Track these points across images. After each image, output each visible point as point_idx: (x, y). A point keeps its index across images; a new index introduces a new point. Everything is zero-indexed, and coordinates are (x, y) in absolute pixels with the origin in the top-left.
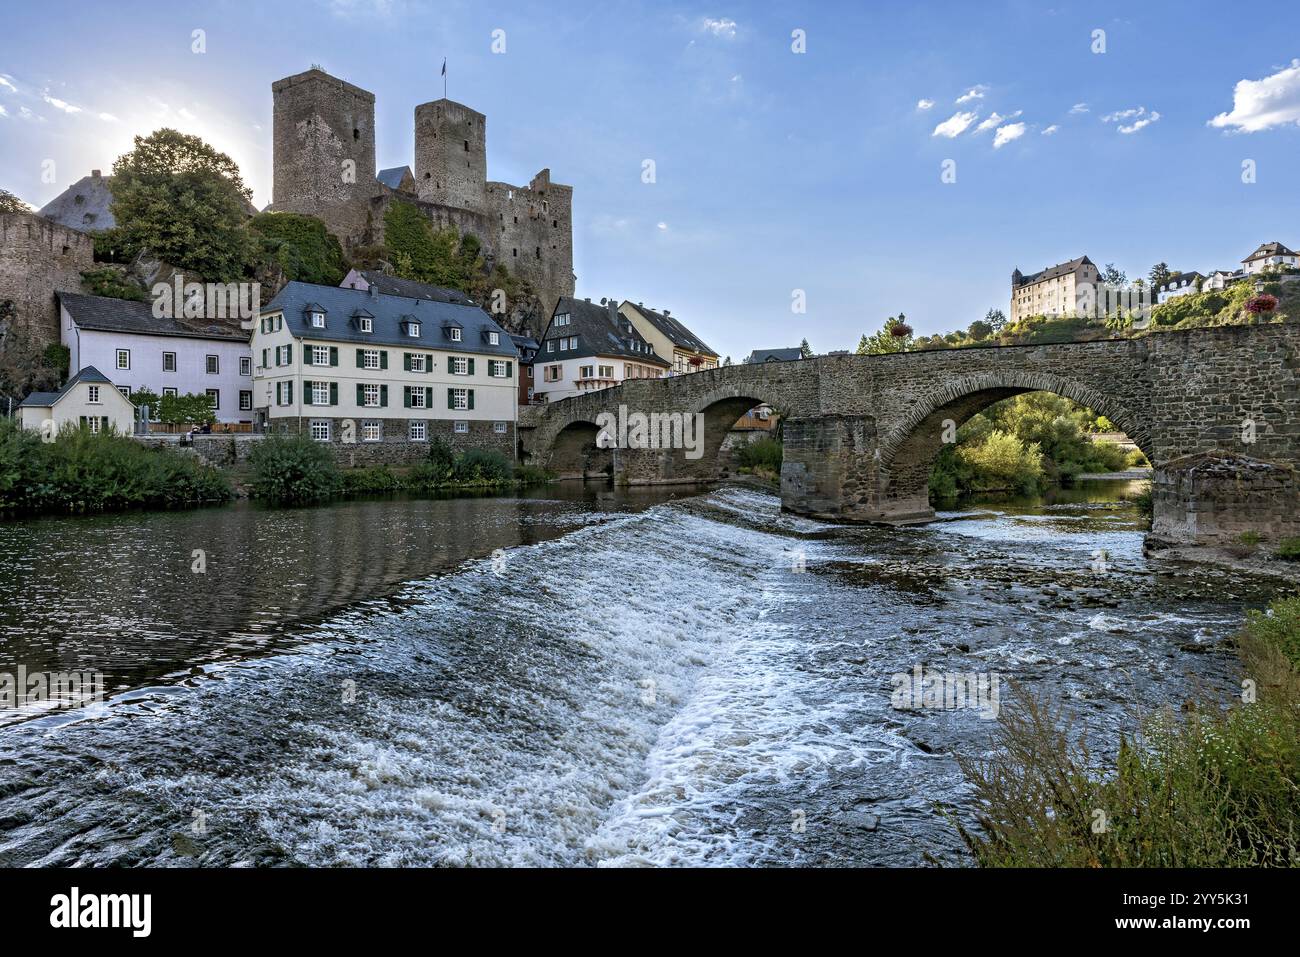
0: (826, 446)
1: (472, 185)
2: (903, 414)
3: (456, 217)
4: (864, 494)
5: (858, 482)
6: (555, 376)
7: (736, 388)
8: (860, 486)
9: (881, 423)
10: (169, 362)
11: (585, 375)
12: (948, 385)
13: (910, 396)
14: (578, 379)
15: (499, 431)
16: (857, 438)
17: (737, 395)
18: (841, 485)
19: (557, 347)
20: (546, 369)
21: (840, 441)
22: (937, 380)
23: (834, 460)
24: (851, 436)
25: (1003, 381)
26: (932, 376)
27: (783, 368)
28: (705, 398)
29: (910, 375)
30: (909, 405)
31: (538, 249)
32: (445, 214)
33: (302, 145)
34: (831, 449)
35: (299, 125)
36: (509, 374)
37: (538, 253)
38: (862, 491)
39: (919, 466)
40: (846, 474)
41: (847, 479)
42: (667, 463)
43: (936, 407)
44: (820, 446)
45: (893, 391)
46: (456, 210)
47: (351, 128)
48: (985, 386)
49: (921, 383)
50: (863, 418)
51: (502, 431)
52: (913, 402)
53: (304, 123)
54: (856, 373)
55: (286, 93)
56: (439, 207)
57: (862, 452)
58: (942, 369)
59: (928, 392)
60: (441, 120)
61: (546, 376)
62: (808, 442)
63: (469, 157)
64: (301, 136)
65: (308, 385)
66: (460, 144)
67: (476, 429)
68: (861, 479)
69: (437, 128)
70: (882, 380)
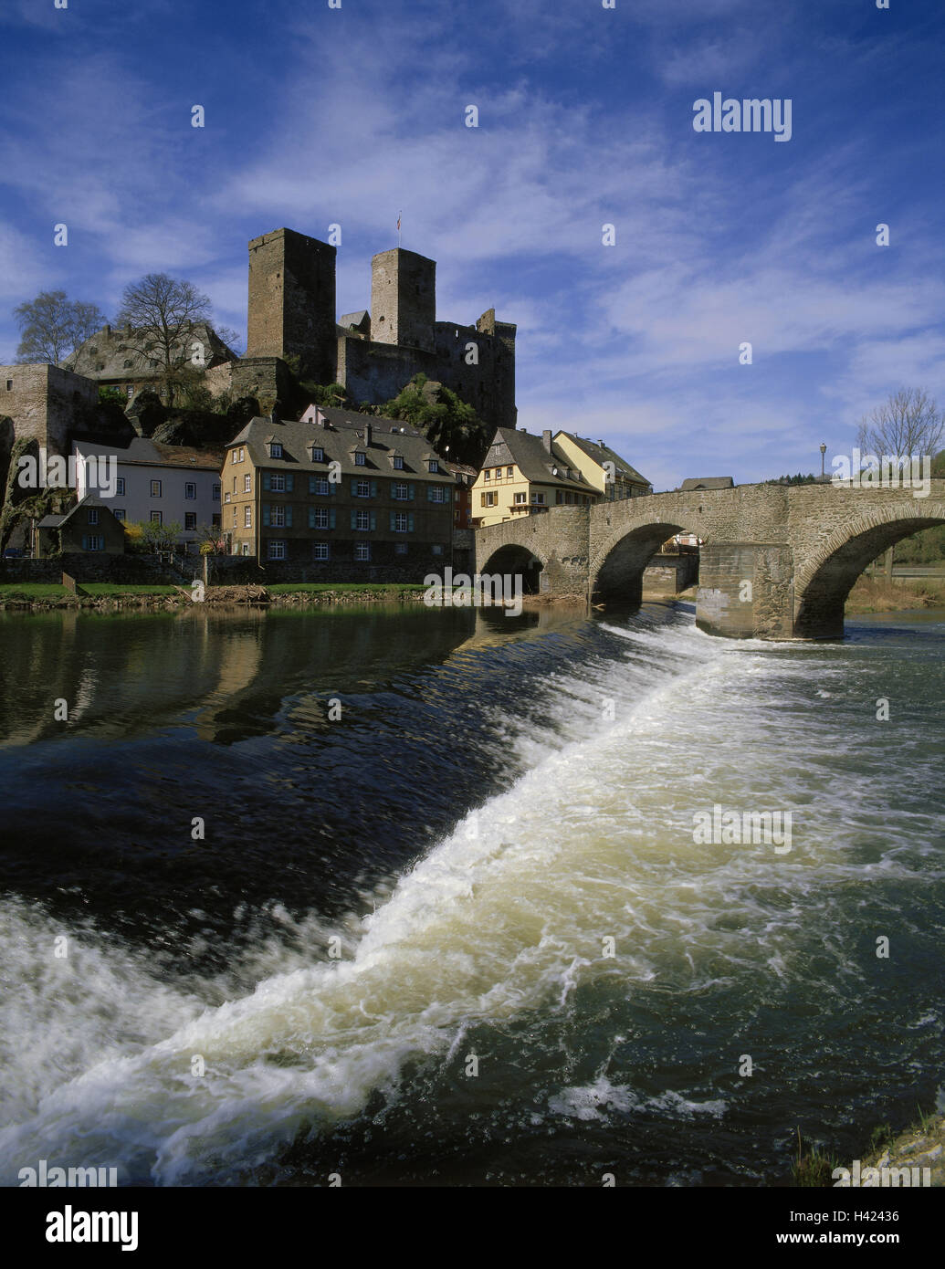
0: (741, 573)
1: (422, 326)
2: (818, 543)
4: (777, 621)
5: (772, 609)
6: (492, 503)
7: (658, 515)
8: (774, 613)
9: (798, 551)
10: (156, 488)
11: (519, 501)
12: (864, 515)
13: (826, 526)
14: (512, 505)
15: (436, 552)
16: (773, 566)
17: (658, 522)
18: (754, 611)
19: (494, 474)
20: (483, 495)
21: (755, 568)
22: (854, 510)
24: (766, 563)
25: (919, 513)
26: (849, 506)
27: (703, 496)
28: (628, 524)
29: (827, 504)
30: (825, 534)
31: (481, 383)
32: (396, 353)
35: (269, 278)
37: (481, 387)
38: (776, 618)
40: (761, 601)
41: (761, 606)
43: (851, 537)
44: (735, 573)
45: (810, 520)
46: (406, 349)
48: (900, 517)
49: (838, 513)
50: (779, 546)
51: (439, 553)
52: (828, 531)
53: (274, 275)
54: (773, 502)
55: (259, 249)
56: (391, 347)
57: (777, 580)
58: (860, 499)
59: (845, 522)
61: (483, 502)
62: (723, 569)
64: (271, 288)
66: (411, 287)
67: (415, 550)
68: (775, 606)
69: (391, 274)
70: (798, 509)
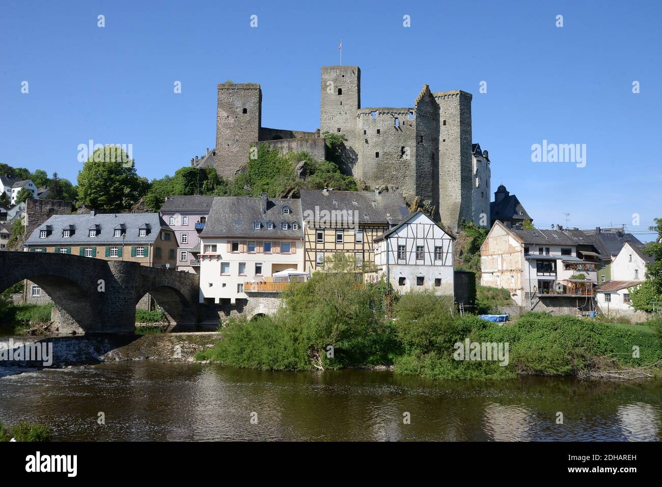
1: (344, 116)
32: (286, 145)
36: (146, 254)
47: (240, 110)
63: (342, 97)
66: (334, 92)
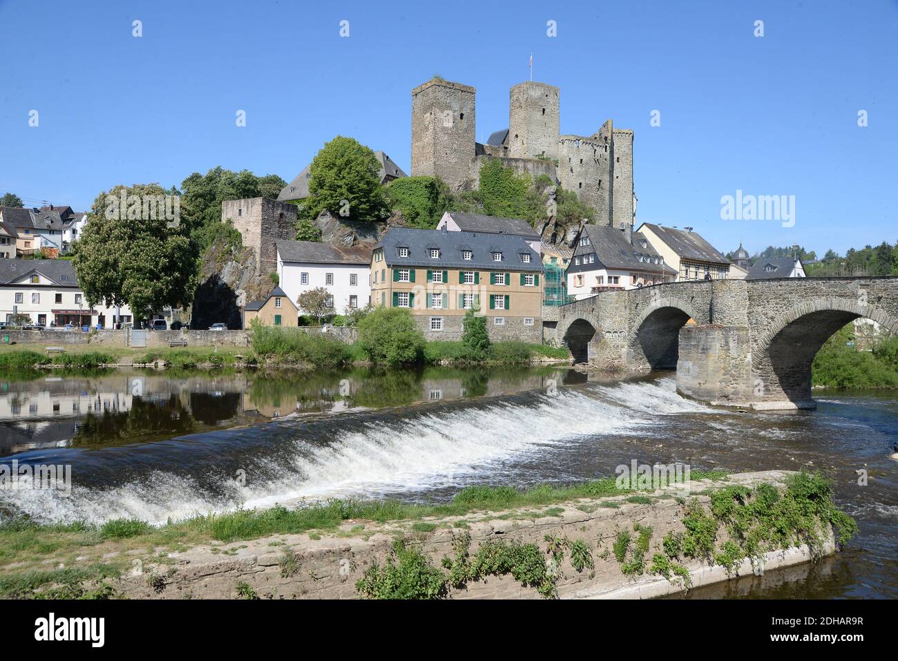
0: (707, 349)
1: (548, 139)
2: (766, 327)
3: (530, 166)
4: (736, 388)
5: (731, 378)
6: (581, 283)
8: (733, 382)
9: (753, 333)
10: (329, 278)
11: (599, 283)
12: (796, 307)
13: (771, 314)
14: (594, 286)
15: (528, 324)
16: (731, 344)
17: (668, 305)
19: (581, 261)
20: (575, 278)
21: (718, 346)
22: (789, 302)
23: (713, 360)
24: (727, 342)
25: (831, 306)
26: (785, 298)
27: (695, 287)
28: (651, 306)
29: (772, 296)
30: (770, 320)
31: (600, 181)
32: (521, 164)
33: (427, 129)
34: (711, 352)
35: (425, 116)
36: (537, 283)
37: (599, 184)
39: (793, 368)
40: (722, 372)
41: (724, 375)
42: (628, 354)
43: (787, 323)
44: (703, 349)
45: (760, 309)
46: (529, 161)
47: (457, 115)
48: (819, 309)
49: (778, 304)
50: (737, 329)
51: (531, 324)
52: (772, 318)
53: (428, 114)
54: (734, 293)
55: (419, 96)
56: (516, 160)
57: (736, 356)
58: (792, 293)
59: (783, 311)
60: (526, 96)
61: (575, 283)
62: (694, 346)
63: (546, 118)
64: (427, 123)
65: (396, 294)
66: (539, 111)
67: (510, 322)
68: (732, 376)
69: (523, 102)
70: (754, 300)
